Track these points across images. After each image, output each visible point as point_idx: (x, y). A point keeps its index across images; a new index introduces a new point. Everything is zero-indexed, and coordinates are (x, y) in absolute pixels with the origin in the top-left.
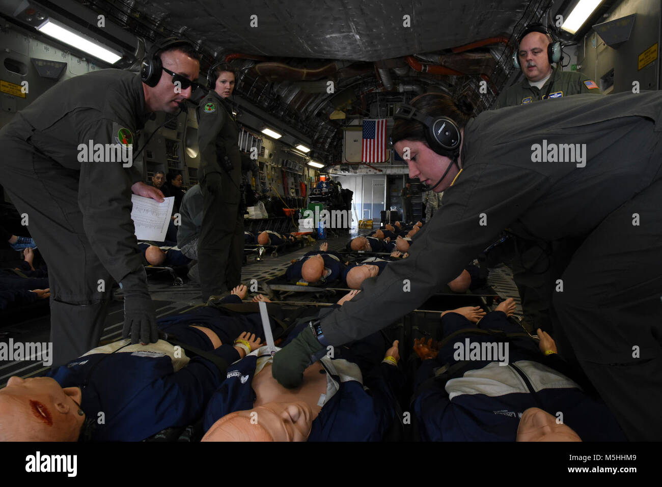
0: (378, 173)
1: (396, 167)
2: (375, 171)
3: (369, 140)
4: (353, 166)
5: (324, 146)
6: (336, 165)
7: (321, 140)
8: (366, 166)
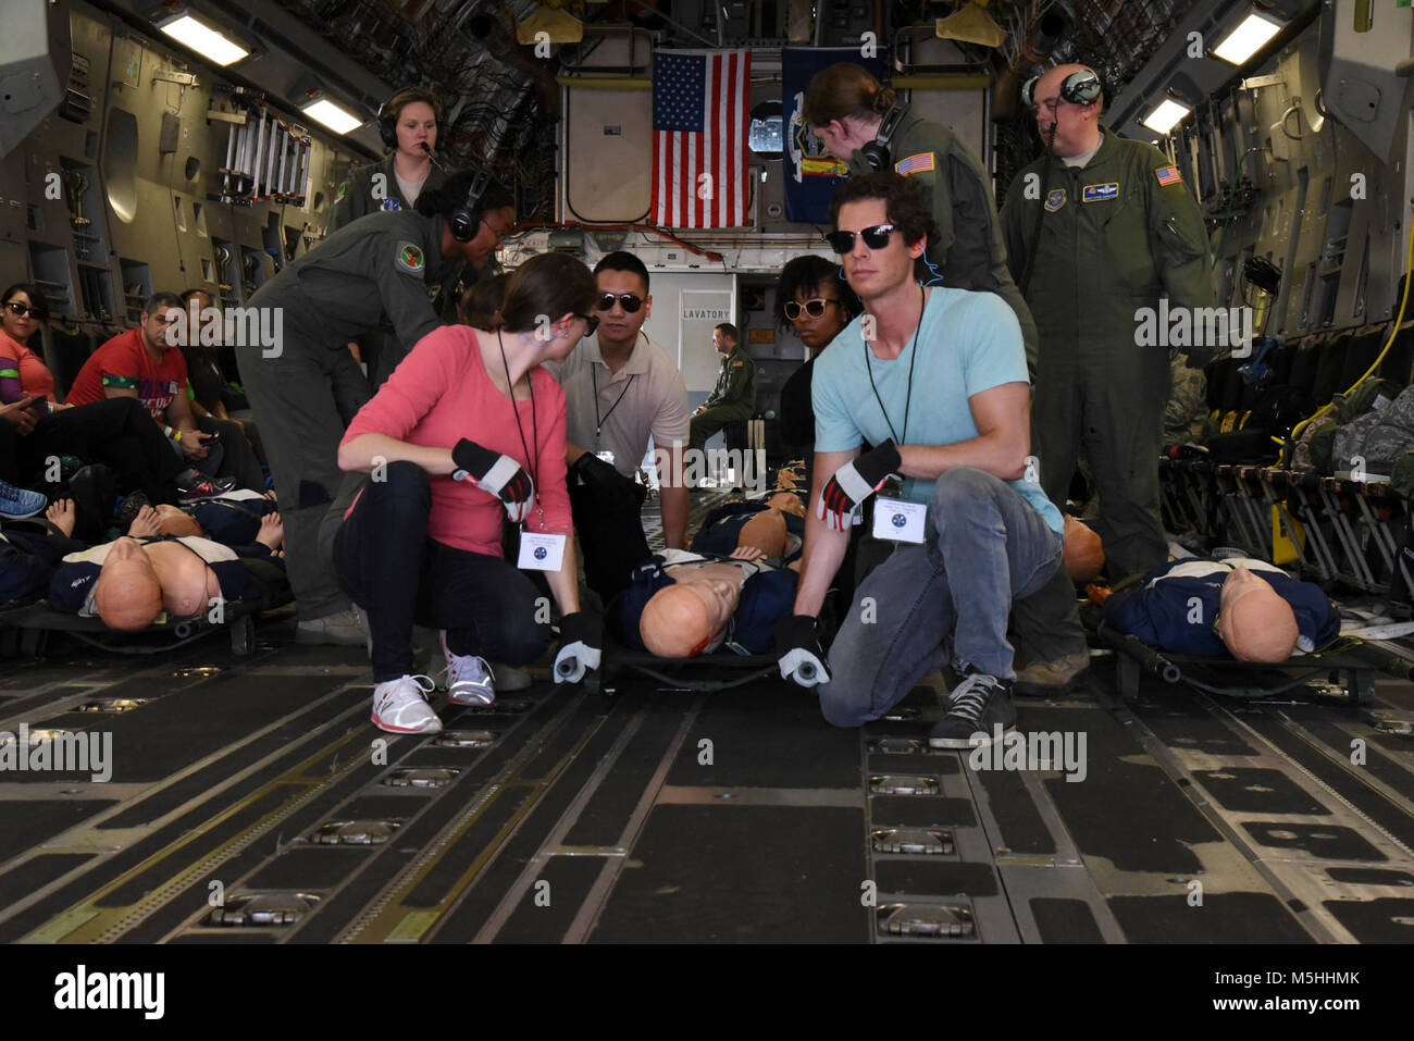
0: (706, 265)
1: (777, 242)
2: (694, 258)
3: (677, 135)
4: (601, 237)
5: (479, 150)
6: (528, 230)
7: (472, 127)
8: (653, 237)
